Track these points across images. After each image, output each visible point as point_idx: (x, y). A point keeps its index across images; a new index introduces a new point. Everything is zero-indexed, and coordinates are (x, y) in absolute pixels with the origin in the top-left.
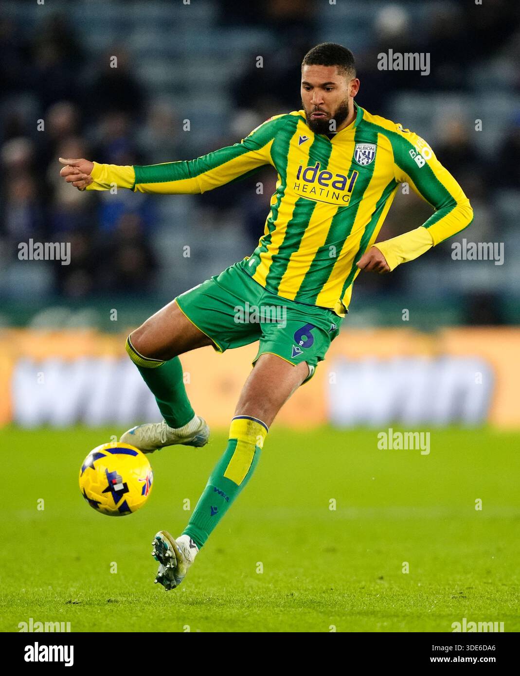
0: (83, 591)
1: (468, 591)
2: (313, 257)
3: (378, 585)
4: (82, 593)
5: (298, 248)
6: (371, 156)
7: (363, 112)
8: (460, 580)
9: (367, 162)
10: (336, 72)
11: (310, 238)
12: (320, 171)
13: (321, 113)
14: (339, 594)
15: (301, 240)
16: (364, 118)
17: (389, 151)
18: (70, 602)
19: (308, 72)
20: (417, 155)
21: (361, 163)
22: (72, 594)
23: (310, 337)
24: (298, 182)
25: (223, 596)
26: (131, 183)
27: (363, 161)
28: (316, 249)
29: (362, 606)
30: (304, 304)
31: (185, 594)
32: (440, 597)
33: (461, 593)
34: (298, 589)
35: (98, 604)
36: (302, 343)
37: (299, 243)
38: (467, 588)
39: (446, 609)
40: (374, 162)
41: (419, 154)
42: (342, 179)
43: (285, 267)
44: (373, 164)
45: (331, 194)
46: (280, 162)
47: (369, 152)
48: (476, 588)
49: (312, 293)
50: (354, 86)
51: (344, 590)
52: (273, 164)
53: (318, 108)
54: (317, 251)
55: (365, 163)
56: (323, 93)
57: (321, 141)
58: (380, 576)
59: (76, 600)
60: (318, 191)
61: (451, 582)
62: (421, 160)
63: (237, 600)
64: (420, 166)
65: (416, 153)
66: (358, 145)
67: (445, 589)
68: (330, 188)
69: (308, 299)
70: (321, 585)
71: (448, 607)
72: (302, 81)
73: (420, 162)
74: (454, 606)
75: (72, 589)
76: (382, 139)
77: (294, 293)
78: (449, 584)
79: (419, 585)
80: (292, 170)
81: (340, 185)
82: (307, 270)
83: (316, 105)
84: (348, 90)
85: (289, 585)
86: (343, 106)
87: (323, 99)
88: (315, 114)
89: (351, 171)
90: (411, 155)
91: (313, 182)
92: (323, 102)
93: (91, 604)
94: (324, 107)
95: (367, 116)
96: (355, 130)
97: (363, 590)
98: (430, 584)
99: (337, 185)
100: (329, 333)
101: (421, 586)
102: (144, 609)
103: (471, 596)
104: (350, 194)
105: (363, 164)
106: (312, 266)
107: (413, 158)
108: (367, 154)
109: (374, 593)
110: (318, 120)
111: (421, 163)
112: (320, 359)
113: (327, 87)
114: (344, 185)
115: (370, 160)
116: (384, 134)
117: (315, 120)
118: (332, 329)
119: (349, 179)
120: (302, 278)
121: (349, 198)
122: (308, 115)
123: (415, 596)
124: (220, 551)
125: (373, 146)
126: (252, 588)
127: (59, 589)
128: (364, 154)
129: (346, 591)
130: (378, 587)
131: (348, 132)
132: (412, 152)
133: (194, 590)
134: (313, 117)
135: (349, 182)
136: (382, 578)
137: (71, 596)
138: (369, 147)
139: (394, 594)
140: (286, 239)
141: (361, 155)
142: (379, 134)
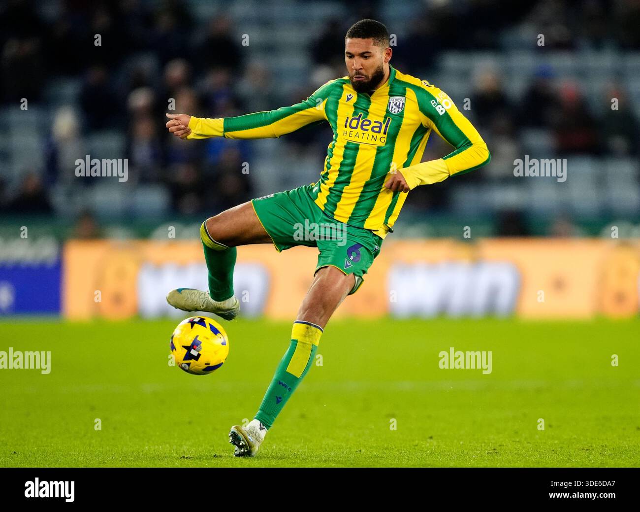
0: (194, 448)
1: (500, 448)
2: (361, 190)
3: (428, 443)
4: (193, 449)
5: (349, 183)
6: (401, 106)
7: (396, 72)
8: (494, 439)
9: (398, 111)
10: (372, 44)
11: (357, 175)
12: (362, 119)
13: (360, 76)
14: (398, 451)
15: (351, 176)
16: (396, 77)
17: (414, 102)
18: (184, 457)
19: (351, 43)
20: (437, 105)
21: (393, 112)
22: (185, 450)
23: (358, 254)
24: (346, 129)
25: (305, 452)
26: (221, 132)
27: (395, 111)
28: (363, 183)
29: (416, 461)
30: (355, 227)
31: (275, 451)
32: (478, 452)
33: (495, 449)
34: (365, 447)
35: (206, 459)
36: (352, 258)
37: (350, 178)
38: (499, 446)
39: (482, 462)
40: (403, 110)
41: (439, 104)
42: (379, 125)
43: (339, 197)
44: (403, 112)
45: (370, 137)
46: (332, 117)
47: (400, 103)
48: (506, 445)
49: (362, 218)
50: (387, 54)
51: (401, 447)
52: (327, 119)
53: (358, 73)
54: (364, 185)
55: (396, 112)
56: (362, 60)
57: (362, 97)
58: (430, 436)
59: (188, 456)
60: (361, 135)
61: (486, 441)
62: (441, 109)
63: (316, 455)
64: (441, 114)
65: (437, 102)
66: (392, 98)
67: (482, 446)
68: (370, 132)
69: (358, 224)
70: (383, 443)
71: (484, 460)
72: (346, 51)
73: (440, 111)
74: (489, 460)
75: (185, 447)
76: (410, 93)
77: (346, 218)
78: (485, 443)
79: (461, 443)
80: (341, 121)
81: (377, 129)
82: (357, 199)
83: (356, 70)
84: (383, 58)
85: (358, 443)
86: (379, 70)
87: (362, 65)
88: (356, 77)
89: (385, 117)
90: (433, 104)
91: (357, 128)
92: (362, 67)
93: (200, 459)
94: (363, 71)
95: (398, 75)
96: (389, 87)
97: (416, 447)
98: (470, 442)
99: (375, 129)
100: (373, 253)
101: (463, 444)
102: (242, 463)
103: (502, 452)
104: (385, 136)
105: (395, 112)
106: (360, 196)
107: (434, 107)
108: (398, 104)
109: (425, 450)
110: (359, 82)
111: (442, 111)
112: (364, 272)
113: (365, 55)
114: (380, 129)
115: (400, 110)
116: (411, 89)
117: (356, 82)
118: (375, 250)
119: (384, 124)
120: (353, 207)
121: (385, 140)
122: (351, 78)
123: (458, 452)
124: (303, 416)
125: (403, 98)
126: (329, 446)
127: (174, 447)
128: (395, 105)
129: (403, 448)
130: (428, 445)
131: (384, 88)
132: (433, 102)
133: (282, 447)
134: (355, 80)
135: (384, 126)
136: (431, 438)
137: (184, 453)
138: (399, 99)
139: (441, 450)
140: (339, 175)
141: (393, 106)
142: (407, 89)
